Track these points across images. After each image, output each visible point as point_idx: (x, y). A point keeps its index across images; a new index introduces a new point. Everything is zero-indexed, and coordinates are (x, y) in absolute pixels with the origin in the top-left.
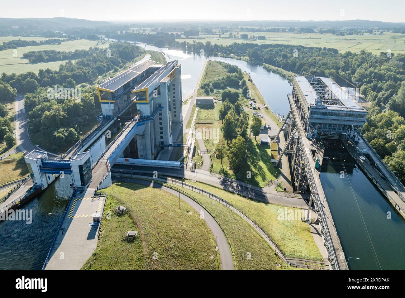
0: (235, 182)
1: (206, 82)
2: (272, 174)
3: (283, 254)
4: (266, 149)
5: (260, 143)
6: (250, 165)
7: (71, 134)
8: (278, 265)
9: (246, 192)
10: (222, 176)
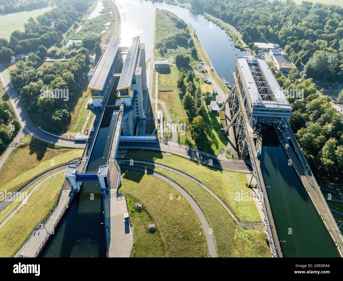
0: (198, 151)
1: (159, 41)
2: (222, 141)
3: (238, 220)
4: (216, 117)
5: (211, 110)
6: (206, 134)
7: (65, 114)
8: (236, 229)
9: (206, 161)
10: (188, 147)
